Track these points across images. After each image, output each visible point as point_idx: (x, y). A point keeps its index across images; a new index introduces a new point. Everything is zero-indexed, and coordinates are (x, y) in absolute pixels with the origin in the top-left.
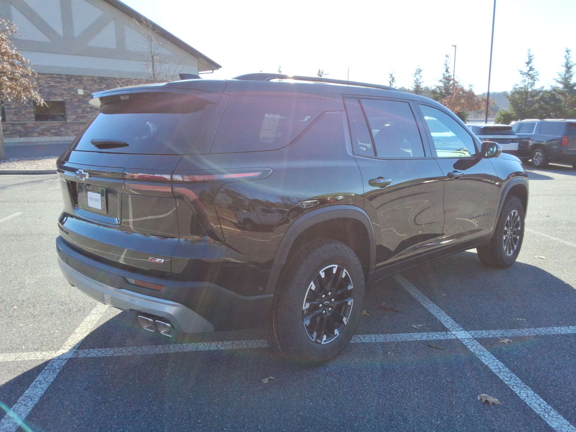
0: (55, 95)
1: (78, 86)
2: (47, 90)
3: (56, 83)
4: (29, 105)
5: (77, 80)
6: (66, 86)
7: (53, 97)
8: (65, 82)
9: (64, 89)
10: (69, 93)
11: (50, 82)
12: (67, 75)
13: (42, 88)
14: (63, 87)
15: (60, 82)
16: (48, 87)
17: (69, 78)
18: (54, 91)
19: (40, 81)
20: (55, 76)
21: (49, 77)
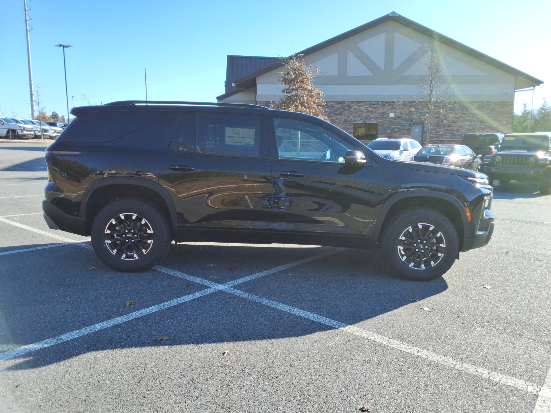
0: (371, 118)
1: (390, 110)
2: (365, 114)
3: (373, 108)
4: (350, 127)
5: (391, 105)
6: (381, 111)
7: (369, 120)
8: (381, 107)
9: (379, 113)
10: (382, 117)
11: (369, 108)
12: (383, 102)
13: (361, 113)
14: (378, 112)
15: (376, 108)
16: (367, 112)
17: (384, 104)
18: (371, 115)
19: (361, 107)
20: (373, 103)
21: (368, 104)
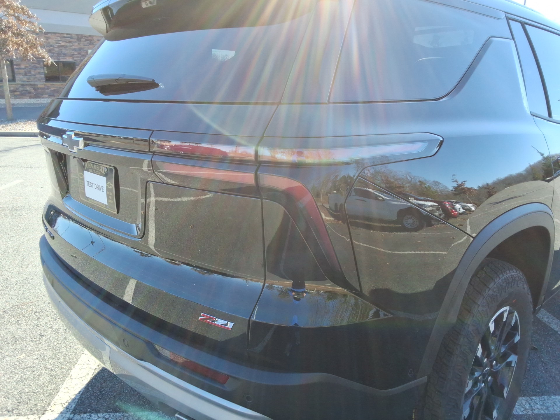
0: (65, 55)
1: (88, 47)
2: (57, 50)
3: (67, 42)
4: (39, 66)
5: (88, 40)
6: (76, 46)
7: (62, 57)
8: (76, 42)
9: (75, 50)
10: (79, 54)
11: (61, 42)
12: (77, 35)
13: (51, 48)
14: (73, 47)
15: (70, 42)
16: (59, 47)
17: (79, 38)
18: (64, 51)
19: (50, 40)
20: (65, 35)
21: (59, 37)
